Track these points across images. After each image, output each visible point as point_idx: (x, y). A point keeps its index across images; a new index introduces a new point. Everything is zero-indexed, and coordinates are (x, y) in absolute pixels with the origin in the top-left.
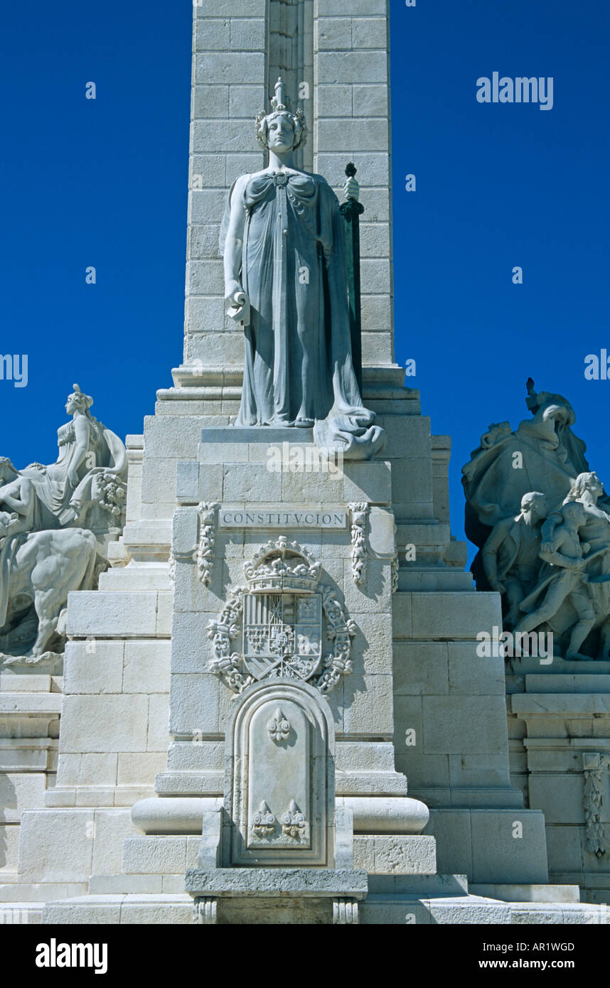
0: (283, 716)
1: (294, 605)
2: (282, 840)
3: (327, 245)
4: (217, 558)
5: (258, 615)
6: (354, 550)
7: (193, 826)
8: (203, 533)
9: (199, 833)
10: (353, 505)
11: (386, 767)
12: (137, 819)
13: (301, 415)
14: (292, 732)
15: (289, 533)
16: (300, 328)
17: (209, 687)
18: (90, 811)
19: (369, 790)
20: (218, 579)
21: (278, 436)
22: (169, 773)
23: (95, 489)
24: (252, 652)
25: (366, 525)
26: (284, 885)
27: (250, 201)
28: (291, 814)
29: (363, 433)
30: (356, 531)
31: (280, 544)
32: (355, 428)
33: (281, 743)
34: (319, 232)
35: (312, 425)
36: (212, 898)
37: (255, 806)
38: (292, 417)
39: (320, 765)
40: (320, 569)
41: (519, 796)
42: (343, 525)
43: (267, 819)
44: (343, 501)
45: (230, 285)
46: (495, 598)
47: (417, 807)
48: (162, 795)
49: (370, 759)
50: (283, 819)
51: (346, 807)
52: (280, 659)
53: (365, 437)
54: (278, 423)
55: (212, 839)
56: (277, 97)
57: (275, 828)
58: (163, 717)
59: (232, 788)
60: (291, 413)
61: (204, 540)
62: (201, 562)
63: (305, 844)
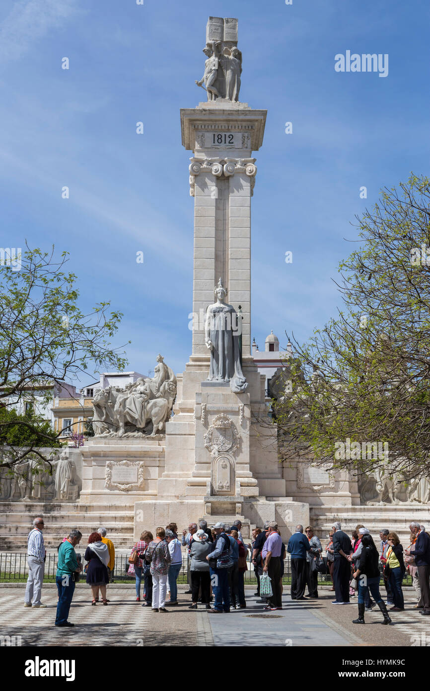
1: (225, 431)
2: (224, 489)
4: (206, 418)
5: (217, 433)
6: (240, 417)
7: (204, 485)
8: (202, 412)
9: (206, 486)
10: (240, 405)
11: (247, 470)
12: (188, 483)
13: (226, 378)
14: (226, 465)
15: (224, 412)
16: (226, 352)
18: (174, 478)
19: (243, 476)
20: (206, 424)
21: (221, 385)
22: (196, 471)
23: (167, 387)
24: (215, 443)
25: (243, 410)
26: (226, 500)
28: (226, 483)
29: (243, 385)
30: (241, 412)
31: (222, 415)
32: (241, 384)
33: (224, 468)
35: (230, 381)
36: (210, 502)
37: (218, 482)
38: (224, 378)
39: (233, 471)
40: (232, 422)
41: (280, 476)
42: (237, 410)
43: (221, 485)
44: (237, 404)
45: (207, 339)
47: (254, 481)
48: (194, 477)
49: (243, 469)
50: (224, 484)
51: (239, 480)
52: (222, 444)
53: (243, 387)
54: (221, 380)
55: (209, 490)
56: (219, 283)
57: (222, 487)
58: (193, 457)
59: (212, 476)
60: (224, 377)
61: (203, 414)
62: (202, 419)
63: (229, 490)
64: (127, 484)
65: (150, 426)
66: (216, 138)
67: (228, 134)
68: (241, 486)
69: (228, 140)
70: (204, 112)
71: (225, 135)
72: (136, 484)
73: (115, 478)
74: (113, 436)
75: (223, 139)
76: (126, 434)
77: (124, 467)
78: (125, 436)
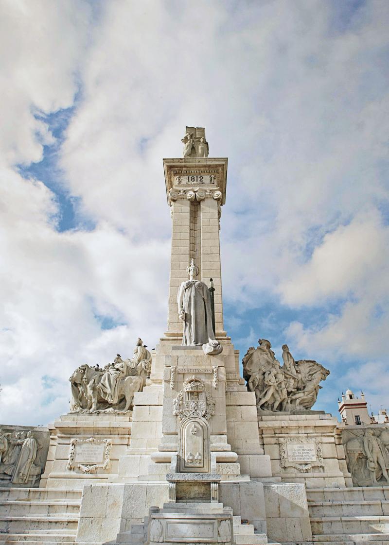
0: (195, 427)
1: (198, 395)
2: (195, 464)
3: (205, 298)
4: (176, 382)
5: (187, 398)
6: (215, 379)
7: (169, 461)
8: (172, 374)
9: (170, 463)
10: (214, 367)
11: (225, 442)
12: (153, 458)
13: (199, 343)
14: (198, 432)
15: (196, 374)
17: (173, 419)
18: (139, 456)
19: (220, 449)
20: (176, 388)
21: (193, 348)
22: (162, 444)
23: (143, 366)
24: (186, 409)
25: (217, 372)
26: (196, 478)
27: (185, 288)
28: (198, 456)
29: (216, 347)
30: (215, 374)
31: (193, 377)
33: (195, 435)
34: (203, 295)
35: (202, 345)
36: (174, 482)
37: (187, 454)
39: (206, 442)
40: (205, 385)
41: (262, 451)
42: (211, 372)
43: (191, 458)
44: (211, 366)
45: (180, 309)
46: (254, 393)
47: (234, 455)
48: (160, 451)
49: (221, 440)
50: (195, 458)
51: (214, 455)
52: (194, 411)
54: (193, 345)
55: (174, 464)
56: (192, 263)
57: (193, 461)
58: (160, 428)
59: (180, 449)
60: (196, 342)
61: (172, 376)
62: (171, 383)
63: (202, 465)
64: (90, 465)
65: (123, 403)
66: (190, 179)
67: (199, 176)
68: (217, 462)
69: (199, 179)
70: (180, 160)
71: (197, 177)
72: (101, 466)
73: (79, 459)
74: (83, 413)
75: (196, 179)
76: (98, 411)
77: (90, 445)
78: (96, 412)
